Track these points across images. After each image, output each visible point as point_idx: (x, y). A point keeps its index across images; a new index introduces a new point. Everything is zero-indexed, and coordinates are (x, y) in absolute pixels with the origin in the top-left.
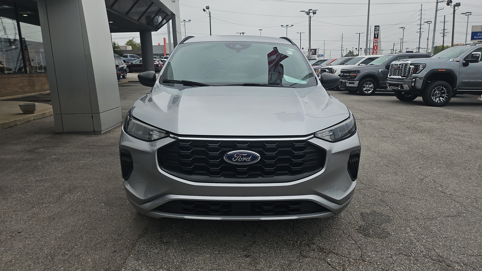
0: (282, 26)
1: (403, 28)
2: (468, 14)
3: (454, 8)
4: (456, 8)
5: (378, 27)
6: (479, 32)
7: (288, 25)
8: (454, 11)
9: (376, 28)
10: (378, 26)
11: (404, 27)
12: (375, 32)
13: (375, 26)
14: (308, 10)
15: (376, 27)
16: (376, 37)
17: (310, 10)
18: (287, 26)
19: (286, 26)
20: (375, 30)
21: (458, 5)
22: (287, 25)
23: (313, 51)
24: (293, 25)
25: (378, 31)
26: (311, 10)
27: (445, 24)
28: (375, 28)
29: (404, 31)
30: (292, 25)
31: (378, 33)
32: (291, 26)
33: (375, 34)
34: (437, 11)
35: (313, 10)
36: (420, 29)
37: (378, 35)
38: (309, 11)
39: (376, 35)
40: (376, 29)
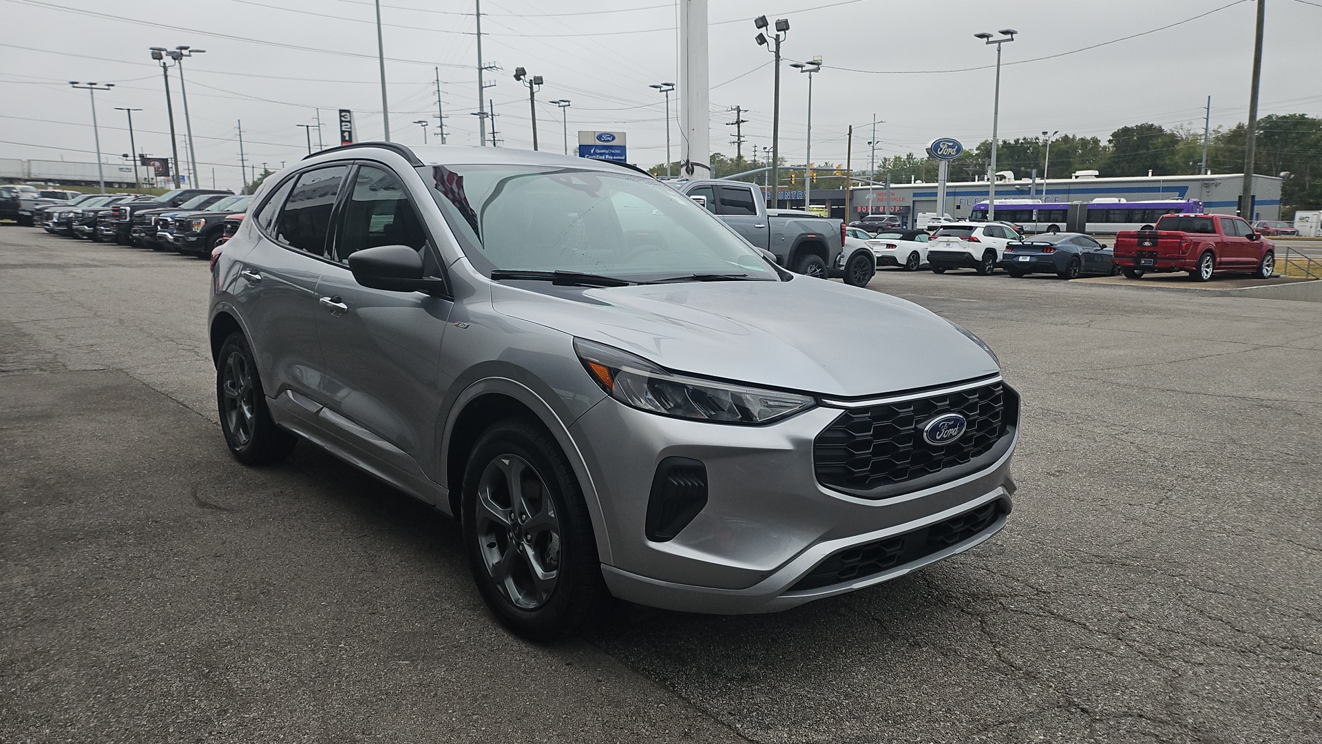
0: (75, 85)
1: (424, 124)
2: (562, 103)
3: (531, 88)
4: (535, 87)
5: (348, 114)
6: (591, 146)
7: (95, 84)
8: (532, 94)
9: (343, 116)
10: (348, 111)
11: (424, 122)
12: (341, 126)
13: (341, 111)
14: (177, 49)
15: (343, 114)
16: (347, 138)
17: (182, 48)
18: (93, 86)
19: (89, 86)
20: (342, 121)
21: (539, 81)
22: (91, 84)
23: (157, 164)
24: (113, 85)
25: (348, 124)
26: (186, 48)
27: (494, 119)
28: (341, 116)
29: (425, 129)
30: (109, 85)
31: (351, 128)
32: (107, 87)
33: (343, 132)
34: (481, 88)
35: (190, 49)
36: (441, 127)
37: (350, 133)
38: (179, 50)
39: (346, 134)
40: (343, 119)
